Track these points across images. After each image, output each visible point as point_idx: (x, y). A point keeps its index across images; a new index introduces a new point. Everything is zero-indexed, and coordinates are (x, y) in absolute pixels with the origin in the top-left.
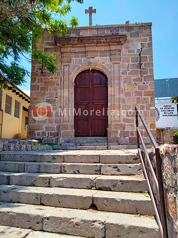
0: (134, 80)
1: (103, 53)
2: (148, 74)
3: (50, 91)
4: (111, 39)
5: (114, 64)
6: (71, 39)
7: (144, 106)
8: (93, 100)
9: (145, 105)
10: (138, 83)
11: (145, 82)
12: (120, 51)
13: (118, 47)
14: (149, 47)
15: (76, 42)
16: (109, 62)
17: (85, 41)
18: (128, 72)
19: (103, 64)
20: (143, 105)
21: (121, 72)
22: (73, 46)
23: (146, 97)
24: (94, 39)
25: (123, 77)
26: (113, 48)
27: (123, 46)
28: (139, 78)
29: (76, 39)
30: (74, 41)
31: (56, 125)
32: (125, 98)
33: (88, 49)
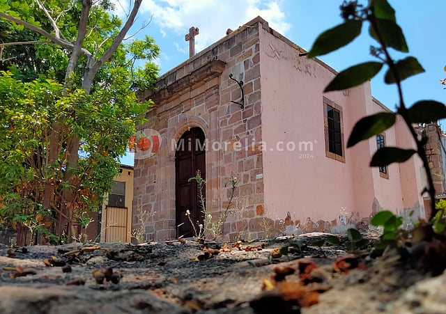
0: (236, 132)
1: (198, 99)
2: (254, 116)
3: (150, 173)
4: (200, 73)
5: (210, 111)
6: (162, 92)
7: (248, 175)
9: (248, 172)
10: (241, 135)
11: (249, 131)
12: (217, 87)
13: (214, 82)
14: (255, 63)
15: (167, 95)
16: (206, 112)
17: (175, 90)
18: (228, 119)
19: (200, 117)
20: (246, 173)
21: (220, 121)
22: (168, 100)
23: (251, 157)
24: (182, 83)
25: (223, 129)
26: (208, 85)
27: (222, 77)
28: (241, 126)
29: (166, 91)
30: (164, 93)
31: (155, 222)
32: (225, 166)
33: (183, 98)
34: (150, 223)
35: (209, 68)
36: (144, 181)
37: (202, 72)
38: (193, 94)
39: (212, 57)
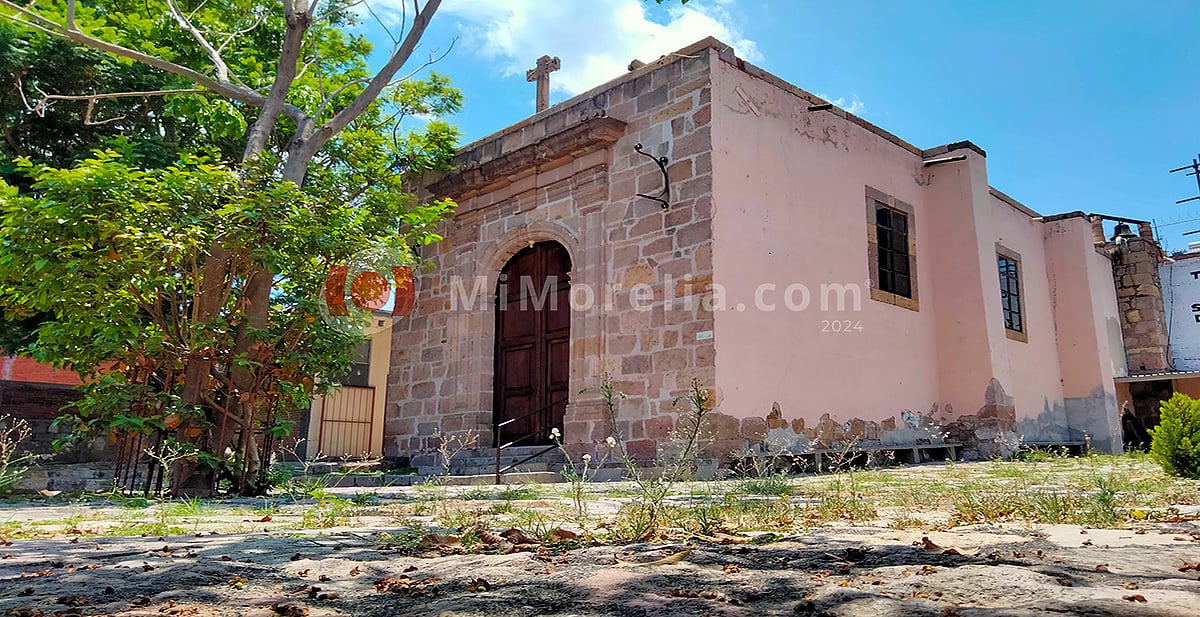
0: (647, 250)
1: (556, 189)
2: (693, 221)
3: (432, 325)
4: (563, 142)
5: (584, 213)
6: (465, 177)
7: (675, 334)
8: (547, 332)
9: (678, 328)
10: (659, 258)
11: (682, 250)
12: (604, 167)
13: (598, 158)
14: (698, 123)
15: (479, 181)
16: (574, 213)
17: (499, 172)
18: (629, 228)
19: (559, 222)
20: (672, 328)
21: (609, 232)
22: (480, 191)
24: (517, 160)
25: (615, 245)
26: (581, 164)
27: (616, 149)
28: (661, 241)
29: (477, 173)
30: (473, 178)
31: (442, 416)
32: (619, 314)
33: (516, 188)
34: (429, 416)
35: (586, 132)
36: (417, 339)
37: (567, 139)
38: (542, 180)
39: (591, 113)
